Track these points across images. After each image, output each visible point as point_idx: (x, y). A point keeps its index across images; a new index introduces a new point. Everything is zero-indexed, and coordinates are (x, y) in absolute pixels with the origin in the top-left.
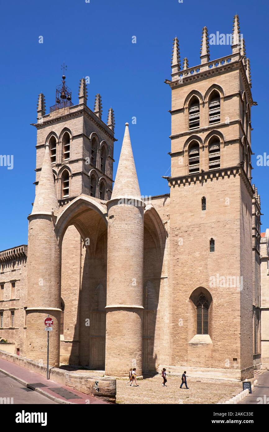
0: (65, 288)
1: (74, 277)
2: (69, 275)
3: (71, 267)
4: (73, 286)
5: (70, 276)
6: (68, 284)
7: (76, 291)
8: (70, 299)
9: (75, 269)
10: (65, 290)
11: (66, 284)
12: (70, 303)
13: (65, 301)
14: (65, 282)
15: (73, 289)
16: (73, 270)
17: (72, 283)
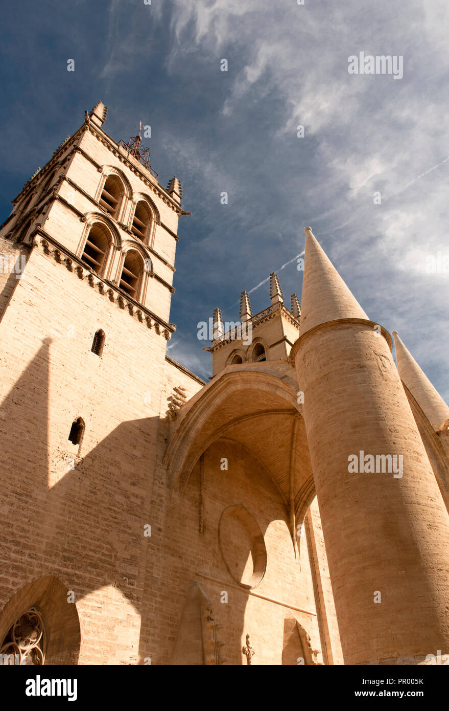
0: (91, 553)
1: (130, 523)
2: (115, 511)
3: (124, 485)
4: (125, 561)
5: (119, 516)
6: (109, 543)
7: (132, 584)
8: (105, 613)
9: (137, 497)
10: (95, 566)
11: (99, 540)
12: (106, 632)
13: (85, 615)
14: (99, 531)
15: (123, 571)
16: (133, 499)
17: (124, 546)
